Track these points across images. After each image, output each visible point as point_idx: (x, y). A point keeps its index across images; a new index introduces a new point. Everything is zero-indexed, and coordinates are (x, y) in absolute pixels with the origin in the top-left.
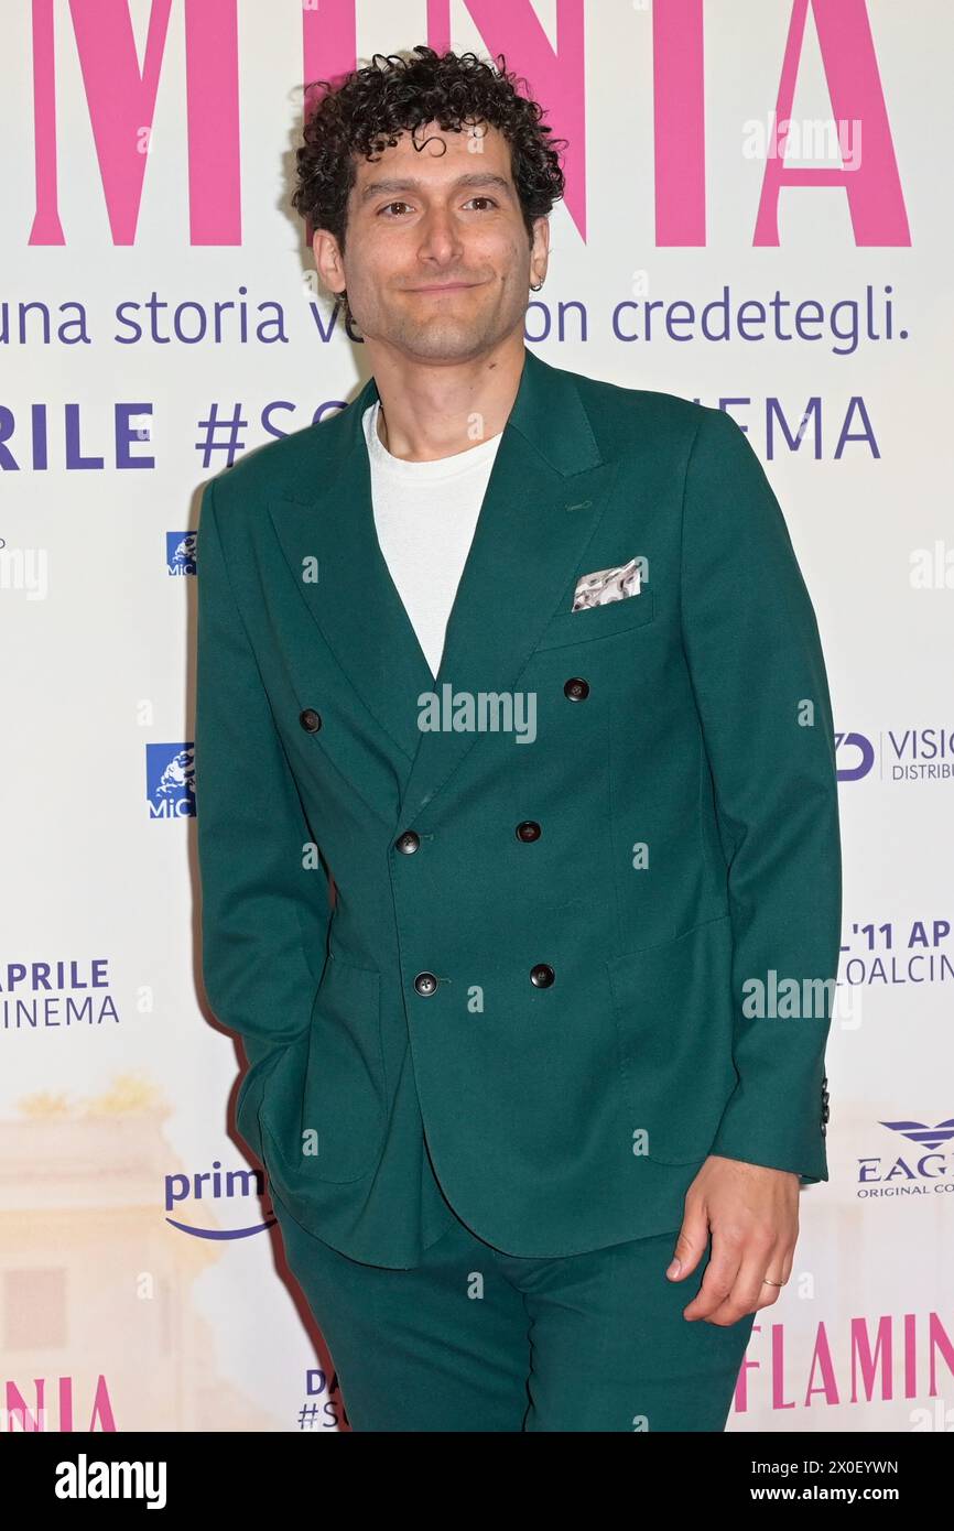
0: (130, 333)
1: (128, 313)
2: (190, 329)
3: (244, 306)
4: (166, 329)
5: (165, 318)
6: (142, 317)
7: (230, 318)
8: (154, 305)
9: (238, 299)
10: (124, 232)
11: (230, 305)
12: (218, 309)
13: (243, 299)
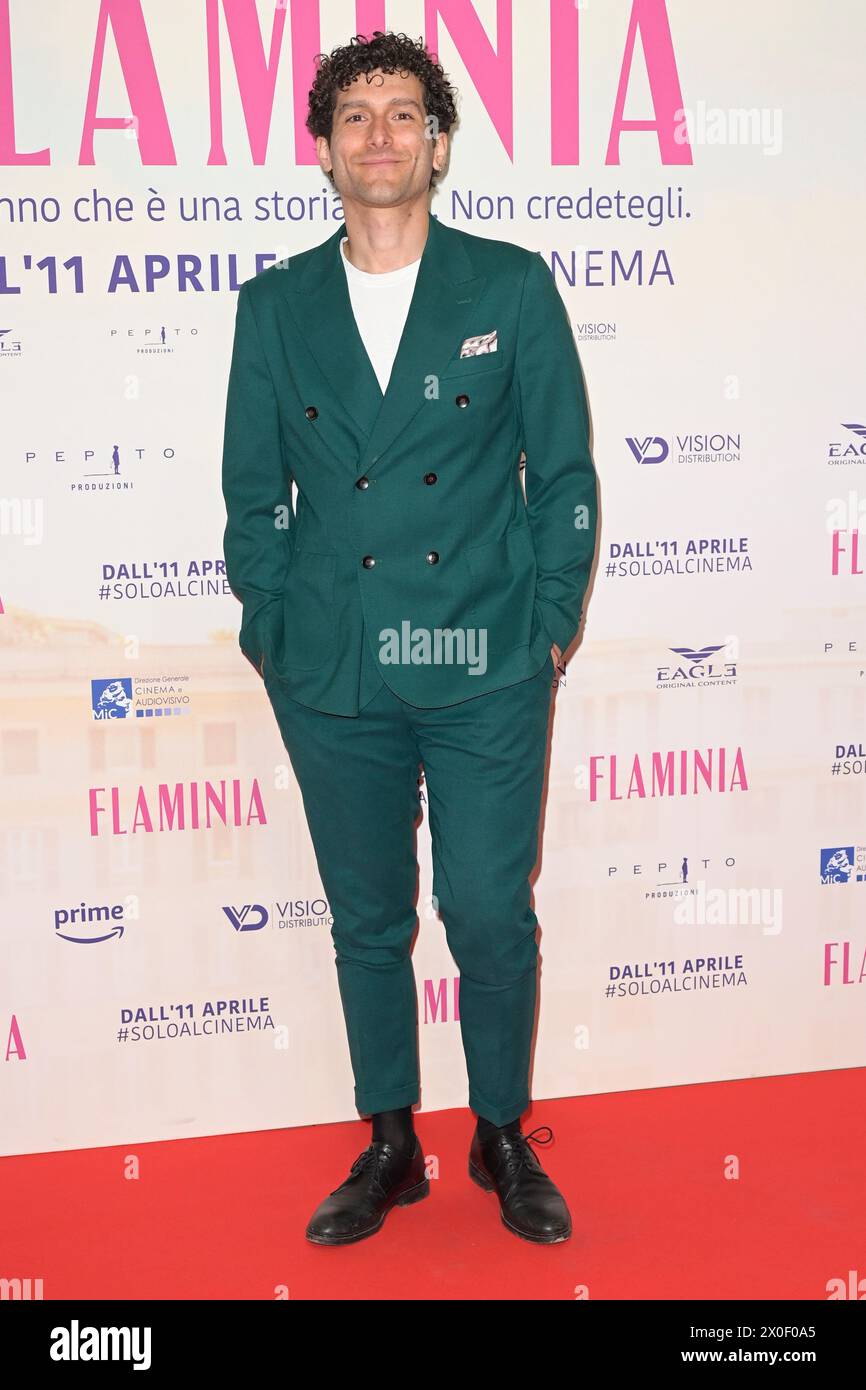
0: (263, 214)
1: (262, 203)
2: (296, 212)
3: (325, 199)
4: (283, 212)
5: (282, 206)
6: (270, 205)
7: (318, 206)
8: (276, 199)
9: (322, 196)
10: (259, 157)
11: (318, 199)
12: (311, 201)
13: (325, 195)
